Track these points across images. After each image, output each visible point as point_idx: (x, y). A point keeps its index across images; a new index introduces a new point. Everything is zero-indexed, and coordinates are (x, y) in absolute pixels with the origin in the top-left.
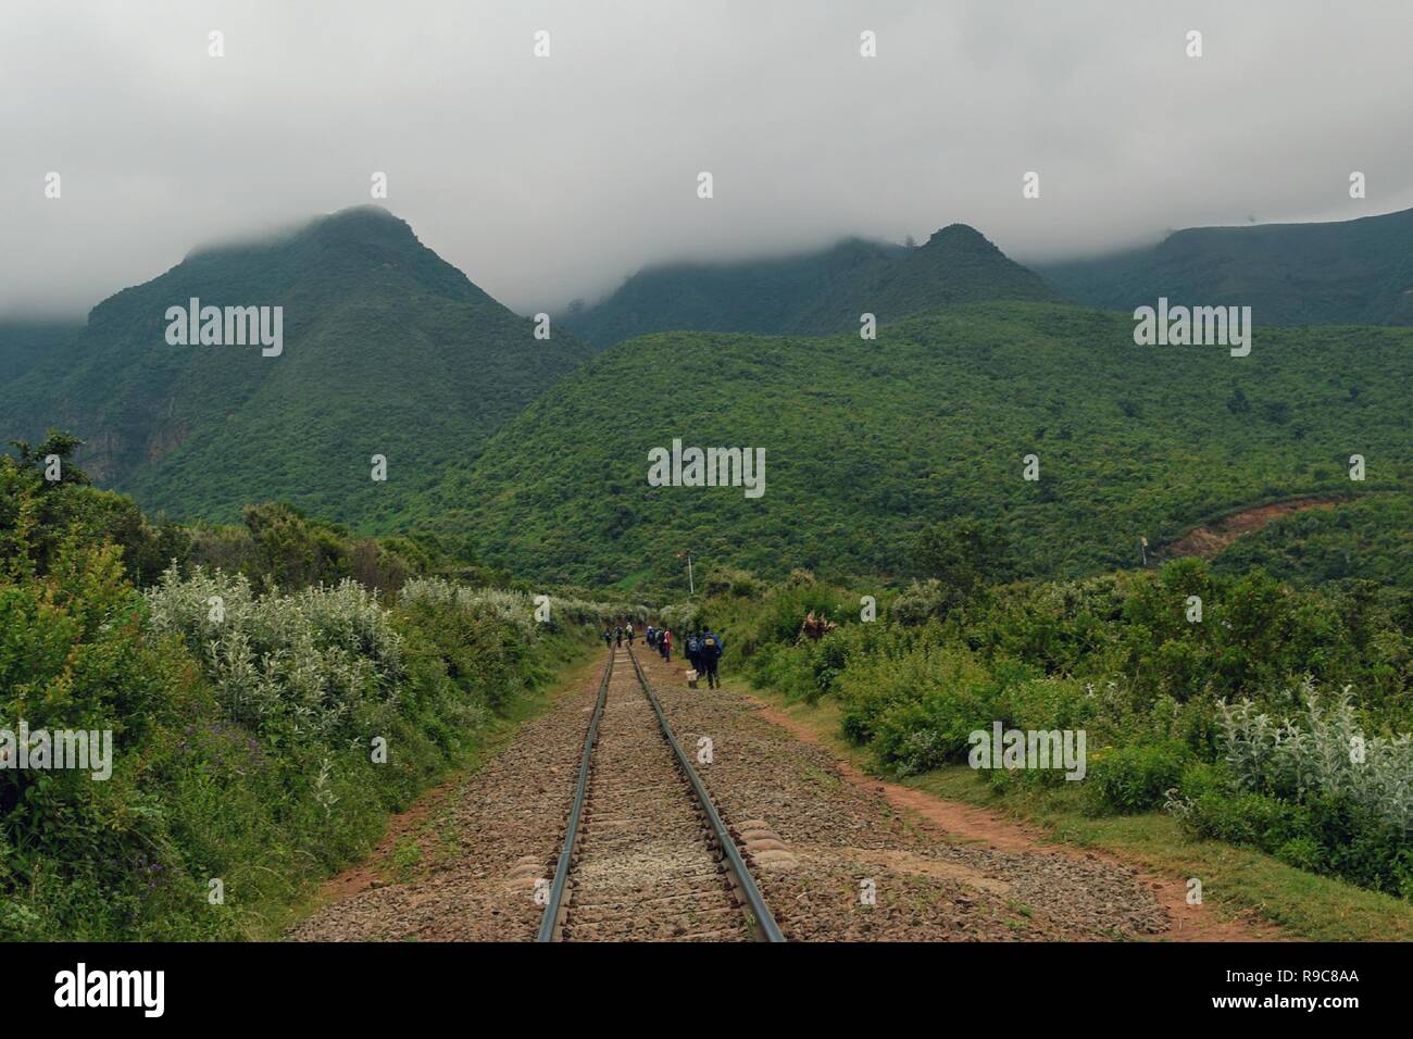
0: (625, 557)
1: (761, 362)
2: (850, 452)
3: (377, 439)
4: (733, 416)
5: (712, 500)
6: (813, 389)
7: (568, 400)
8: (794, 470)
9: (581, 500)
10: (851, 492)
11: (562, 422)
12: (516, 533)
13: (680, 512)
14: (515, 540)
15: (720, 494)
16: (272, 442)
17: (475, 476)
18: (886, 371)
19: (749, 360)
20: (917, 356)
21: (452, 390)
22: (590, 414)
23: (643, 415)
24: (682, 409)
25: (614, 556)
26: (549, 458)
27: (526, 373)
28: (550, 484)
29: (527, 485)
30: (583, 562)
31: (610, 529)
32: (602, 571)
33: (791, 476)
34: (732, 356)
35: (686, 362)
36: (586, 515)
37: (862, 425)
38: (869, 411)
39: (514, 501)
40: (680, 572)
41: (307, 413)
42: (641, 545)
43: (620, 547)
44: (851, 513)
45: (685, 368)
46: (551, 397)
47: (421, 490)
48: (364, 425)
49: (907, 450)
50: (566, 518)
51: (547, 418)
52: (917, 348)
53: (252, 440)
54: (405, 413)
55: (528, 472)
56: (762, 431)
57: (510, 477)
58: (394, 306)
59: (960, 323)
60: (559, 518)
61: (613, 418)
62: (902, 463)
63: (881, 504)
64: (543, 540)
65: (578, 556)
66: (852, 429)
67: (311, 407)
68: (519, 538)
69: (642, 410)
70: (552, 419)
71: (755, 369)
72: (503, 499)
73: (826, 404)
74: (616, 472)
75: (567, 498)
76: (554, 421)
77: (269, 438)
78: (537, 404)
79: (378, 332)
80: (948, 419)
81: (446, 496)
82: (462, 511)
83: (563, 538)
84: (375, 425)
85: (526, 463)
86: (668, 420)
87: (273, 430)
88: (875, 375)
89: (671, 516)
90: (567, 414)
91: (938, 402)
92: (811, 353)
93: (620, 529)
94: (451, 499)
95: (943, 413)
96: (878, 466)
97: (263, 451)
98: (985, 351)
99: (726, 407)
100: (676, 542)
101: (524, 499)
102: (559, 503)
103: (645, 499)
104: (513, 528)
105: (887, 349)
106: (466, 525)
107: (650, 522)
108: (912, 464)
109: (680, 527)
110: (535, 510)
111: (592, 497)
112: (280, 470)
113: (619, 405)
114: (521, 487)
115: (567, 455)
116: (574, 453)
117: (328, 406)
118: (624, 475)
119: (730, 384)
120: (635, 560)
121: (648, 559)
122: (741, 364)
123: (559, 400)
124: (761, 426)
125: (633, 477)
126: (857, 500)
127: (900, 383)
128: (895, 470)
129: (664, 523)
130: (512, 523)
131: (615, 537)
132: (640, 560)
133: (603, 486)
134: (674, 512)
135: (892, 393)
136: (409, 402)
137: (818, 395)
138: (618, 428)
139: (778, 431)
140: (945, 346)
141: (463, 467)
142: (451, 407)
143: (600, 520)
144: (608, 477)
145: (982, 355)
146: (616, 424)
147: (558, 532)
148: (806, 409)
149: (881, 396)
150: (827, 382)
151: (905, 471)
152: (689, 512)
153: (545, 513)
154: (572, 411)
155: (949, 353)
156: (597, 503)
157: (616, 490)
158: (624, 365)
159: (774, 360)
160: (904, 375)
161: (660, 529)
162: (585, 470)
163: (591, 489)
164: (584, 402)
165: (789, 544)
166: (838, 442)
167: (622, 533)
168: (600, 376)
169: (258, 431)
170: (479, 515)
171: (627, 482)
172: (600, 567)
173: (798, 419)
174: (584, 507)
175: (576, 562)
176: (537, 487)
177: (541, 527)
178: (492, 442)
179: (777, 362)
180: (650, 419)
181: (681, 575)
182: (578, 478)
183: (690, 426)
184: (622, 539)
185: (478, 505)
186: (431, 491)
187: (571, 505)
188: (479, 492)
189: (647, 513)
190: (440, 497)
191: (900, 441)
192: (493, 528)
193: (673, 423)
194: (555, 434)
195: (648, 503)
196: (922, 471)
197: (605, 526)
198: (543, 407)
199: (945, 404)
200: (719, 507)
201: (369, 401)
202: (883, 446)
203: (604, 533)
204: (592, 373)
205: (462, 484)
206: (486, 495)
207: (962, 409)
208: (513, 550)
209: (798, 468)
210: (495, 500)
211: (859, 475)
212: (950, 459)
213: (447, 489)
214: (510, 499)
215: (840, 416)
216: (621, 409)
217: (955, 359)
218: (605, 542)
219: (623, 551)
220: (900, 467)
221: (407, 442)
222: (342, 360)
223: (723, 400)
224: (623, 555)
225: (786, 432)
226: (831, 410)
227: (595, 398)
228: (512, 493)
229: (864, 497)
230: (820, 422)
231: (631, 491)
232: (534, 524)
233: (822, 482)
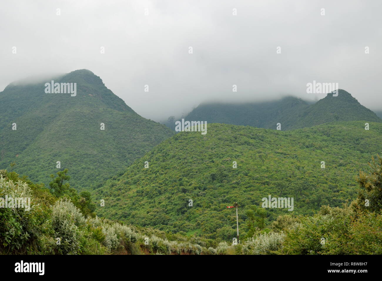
0: (187, 223)
1: (254, 138)
2: (299, 179)
3: (80, 168)
4: (242, 160)
5: (231, 197)
6: (279, 151)
7: (164, 150)
8: (271, 186)
9: (167, 195)
10: (300, 197)
11: (161, 160)
12: (135, 209)
13: (215, 203)
14: (134, 212)
15: (235, 195)
16: (33, 167)
17: (119, 182)
18: (312, 146)
19: (249, 137)
20: (326, 141)
21: (114, 148)
22: (174, 157)
23: (199, 158)
24: (217, 156)
25: (182, 222)
26: (154, 175)
27: (148, 143)
28: (153, 187)
29: (142, 187)
30: (167, 224)
31: (181, 209)
32: (175, 229)
33: (271, 188)
34: (241, 135)
35: (220, 136)
36: (169, 202)
37: (303, 168)
38: (306, 162)
39: (136, 194)
40: (215, 231)
41: (50, 155)
42: (195, 218)
43: (185, 218)
44: (301, 207)
45: (219, 139)
46: (157, 149)
47: (94, 189)
48: (74, 161)
49: (327, 179)
50: (160, 203)
51: (154, 158)
52: (325, 137)
53: (24, 166)
54: (93, 157)
55: (144, 181)
56: (256, 167)
57: (135, 183)
58: (92, 111)
59: (345, 128)
60: (156, 204)
61: (185, 159)
62: (324, 185)
63: (316, 204)
64: (148, 212)
65: (164, 221)
66: (299, 169)
67: (52, 152)
68: (136, 211)
69: (199, 156)
70: (157, 158)
71: (251, 141)
72: (131, 193)
73: (285, 158)
74: (185, 183)
75: (161, 194)
76: (157, 159)
77: (32, 165)
78: (150, 152)
79: (84, 122)
80: (343, 167)
81: (105, 191)
82: (111, 198)
83: (158, 212)
84: (80, 162)
85: (143, 177)
86: (211, 160)
87: (34, 162)
88: (307, 147)
89: (211, 204)
90: (163, 156)
91: (338, 160)
92: (277, 136)
93: (186, 209)
94: (107, 192)
95: (341, 165)
96: (313, 186)
97: (29, 170)
98: (357, 140)
99: (238, 156)
100: (213, 217)
101: (141, 193)
102: (157, 196)
103: (198, 196)
104: (134, 206)
105: (311, 137)
106: (112, 204)
107: (200, 206)
108: (330, 185)
109: (215, 209)
110: (145, 199)
111: (173, 194)
112: (36, 179)
113: (188, 153)
114: (140, 188)
115: (162, 174)
116: (166, 174)
117: (59, 152)
118: (188, 184)
119: (239, 147)
120: (193, 224)
121: (199, 224)
122: (245, 139)
123: (160, 151)
124: (255, 165)
125: (193, 185)
126: (304, 201)
127: (319, 151)
128: (322, 188)
129: (207, 207)
130: (134, 204)
131: (183, 213)
132: (194, 225)
133: (178, 188)
134: (212, 203)
135: (316, 155)
136: (95, 152)
137: (282, 153)
138: (187, 163)
139: (263, 168)
140: (339, 137)
141: (115, 179)
142: (113, 156)
143: (176, 205)
144: (181, 185)
145: (356, 142)
146: (186, 161)
147: (155, 209)
148: (276, 159)
149: (311, 156)
150: (285, 149)
151: (327, 189)
152: (219, 203)
153: (150, 200)
154: (167, 155)
155: (340, 140)
156: (175, 197)
157: (184, 191)
158: (190, 137)
159: (260, 138)
160: (320, 148)
161: (205, 210)
162: (170, 181)
163: (172, 190)
164: (172, 151)
165: (270, 220)
166: (293, 174)
167: (186, 211)
168: (180, 141)
169: (27, 162)
170: (119, 200)
171: (190, 187)
172: (175, 227)
173: (272, 163)
174: (169, 198)
175: (163, 224)
176: (148, 188)
177: (147, 207)
178: (129, 168)
179: (262, 139)
180: (202, 159)
181: (215, 233)
182: (166, 185)
183: (221, 163)
184: (186, 214)
185: (119, 195)
186: (98, 189)
187: (163, 197)
188: (120, 189)
189: (199, 202)
190: (102, 192)
191: (323, 175)
192: (124, 206)
193: (213, 162)
194: (157, 165)
195: (200, 198)
196: (335, 189)
197: (178, 207)
198: (153, 153)
199: (341, 161)
200: (235, 201)
201: (78, 152)
202: (315, 177)
203: (178, 211)
204: (176, 139)
205: (113, 186)
206: (123, 191)
207: (349, 164)
208: (133, 217)
209: (275, 184)
210: (126, 193)
211: (304, 189)
212: (348, 185)
213: (106, 188)
214: (134, 193)
215: (292, 163)
216: (189, 155)
217: (344, 143)
218: (178, 215)
219: (186, 220)
220: (324, 187)
221: (93, 170)
222: (67, 133)
223: (236, 153)
224: (186, 222)
225: (268, 168)
226: (287, 160)
227: (177, 150)
228: (135, 190)
229: (307, 200)
230: (283, 165)
231: (192, 191)
232: (144, 205)
233: (286, 192)
